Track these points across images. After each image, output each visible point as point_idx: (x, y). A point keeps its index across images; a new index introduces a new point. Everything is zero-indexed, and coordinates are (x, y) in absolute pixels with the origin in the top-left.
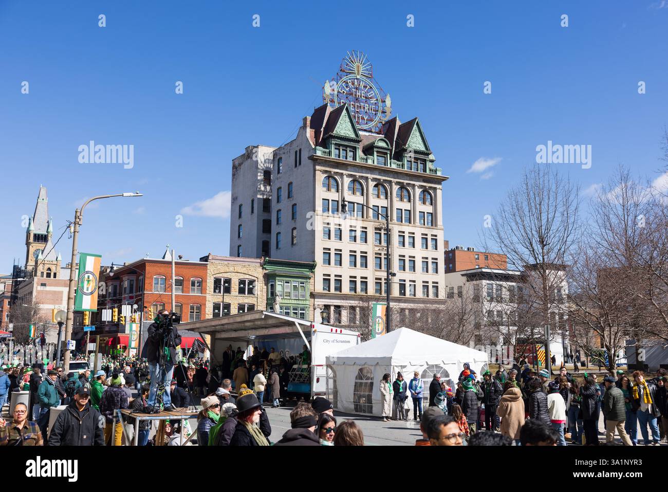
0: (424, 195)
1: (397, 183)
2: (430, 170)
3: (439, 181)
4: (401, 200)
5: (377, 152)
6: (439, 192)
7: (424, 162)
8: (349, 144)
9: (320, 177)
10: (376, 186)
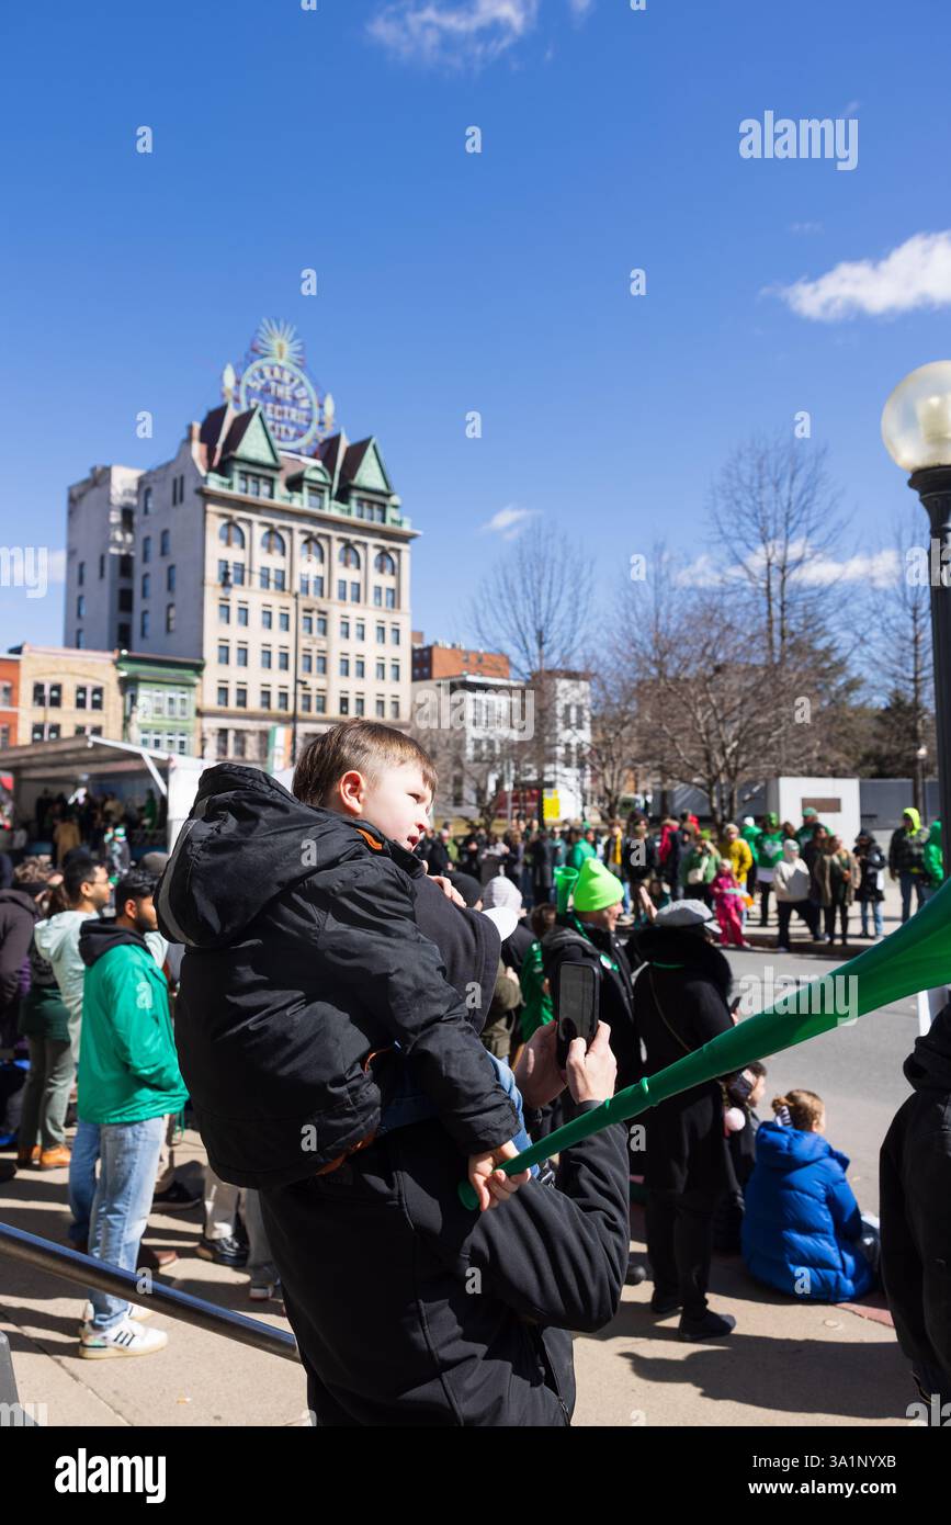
0: (382, 561)
1: (340, 539)
2: (393, 521)
3: (405, 538)
4: (346, 564)
5: (310, 488)
6: (406, 557)
7: (383, 507)
8: (262, 472)
9: (215, 524)
10: (306, 542)
